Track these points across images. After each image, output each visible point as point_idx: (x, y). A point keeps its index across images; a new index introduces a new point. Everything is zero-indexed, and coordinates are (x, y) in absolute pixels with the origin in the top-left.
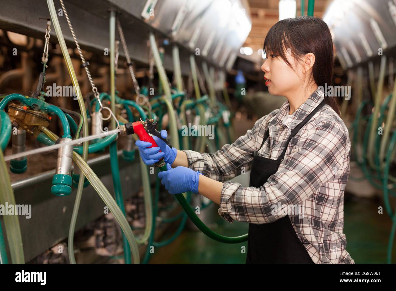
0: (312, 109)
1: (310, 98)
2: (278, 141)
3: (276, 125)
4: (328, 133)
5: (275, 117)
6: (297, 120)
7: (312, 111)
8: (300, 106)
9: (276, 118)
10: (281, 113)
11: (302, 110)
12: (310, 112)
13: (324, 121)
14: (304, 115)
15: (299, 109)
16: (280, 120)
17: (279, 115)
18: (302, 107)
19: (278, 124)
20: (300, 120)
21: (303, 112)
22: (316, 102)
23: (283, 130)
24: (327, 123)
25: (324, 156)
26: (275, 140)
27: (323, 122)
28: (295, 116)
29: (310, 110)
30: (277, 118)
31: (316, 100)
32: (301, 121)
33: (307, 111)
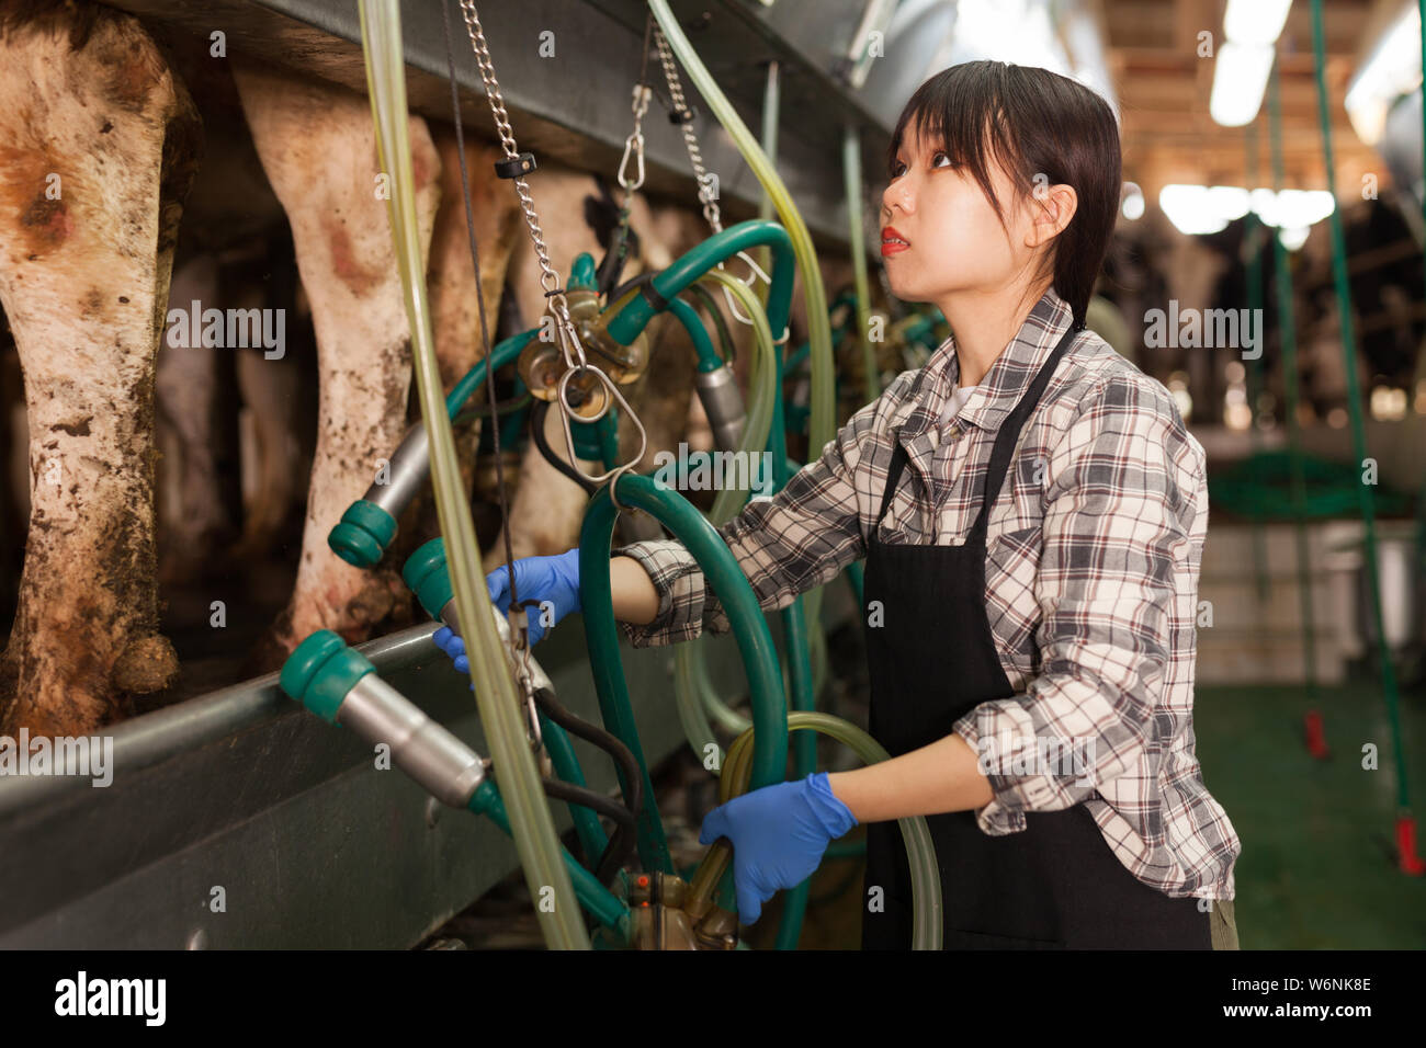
0: (1042, 356)
1: (1031, 322)
2: (950, 481)
3: (924, 433)
4: (1132, 415)
5: (914, 405)
6: (1000, 397)
7: (1044, 361)
8: (1002, 353)
9: (918, 408)
10: (930, 390)
11: (1011, 362)
12: (1038, 365)
13: (1100, 383)
14: (1022, 376)
15: (1000, 360)
16: (934, 414)
17: (926, 399)
18: (1008, 355)
19: (929, 426)
20: (1014, 395)
21: (1016, 369)
22: (1053, 332)
23: (960, 440)
24: (1112, 387)
25: (1161, 490)
26: (937, 480)
27: (1098, 387)
28: (992, 385)
29: (1039, 358)
30: (921, 409)
31: (1049, 325)
32: (1018, 400)
33: (1028, 365)
